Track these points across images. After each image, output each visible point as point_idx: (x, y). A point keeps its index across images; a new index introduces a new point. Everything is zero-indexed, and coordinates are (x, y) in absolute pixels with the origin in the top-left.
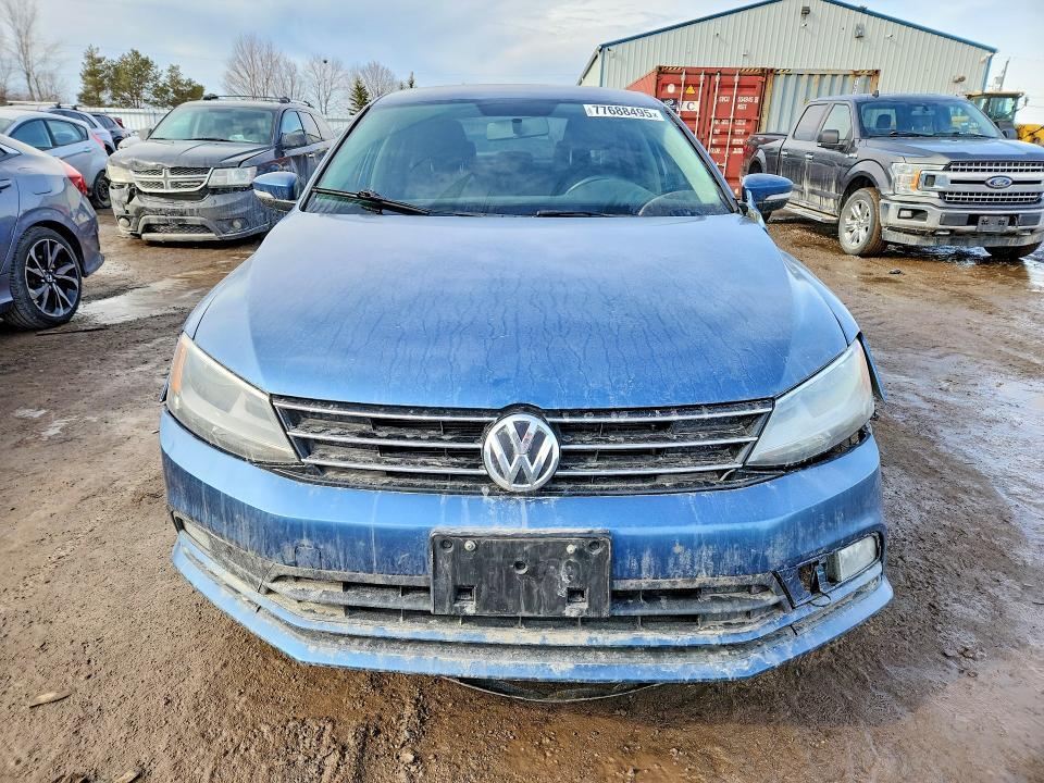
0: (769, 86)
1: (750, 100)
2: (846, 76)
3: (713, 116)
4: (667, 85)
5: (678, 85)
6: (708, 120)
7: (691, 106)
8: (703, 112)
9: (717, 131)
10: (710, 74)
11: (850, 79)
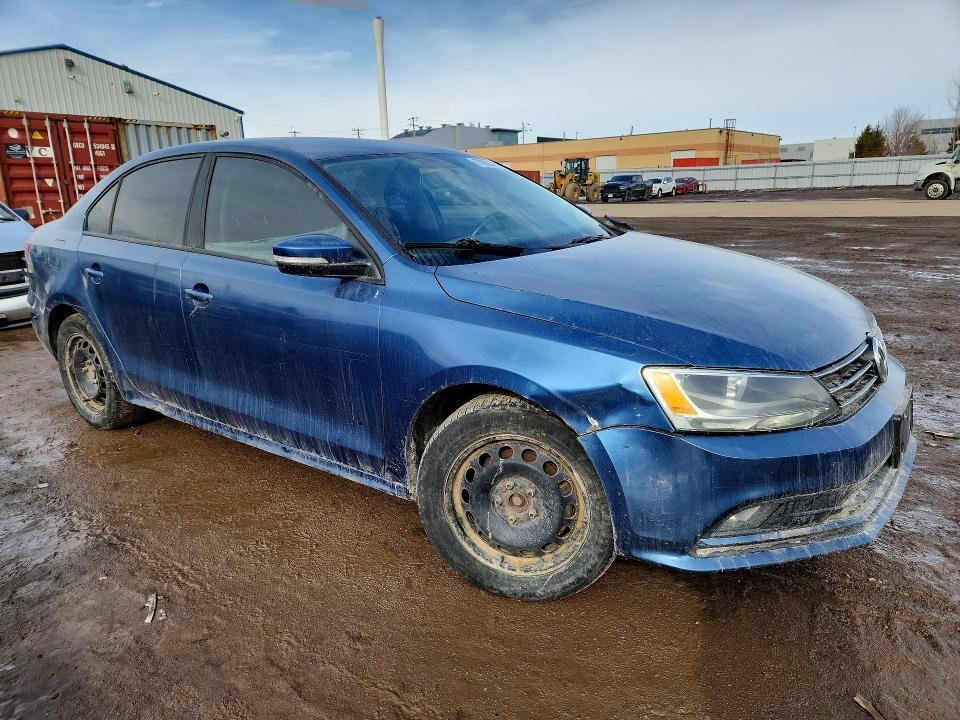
0: (122, 135)
1: (106, 146)
2: (189, 129)
3: (72, 162)
4: (7, 129)
5: (21, 130)
6: (67, 167)
7: (43, 152)
8: (60, 158)
9: (81, 177)
10: (56, 120)
11: (192, 132)
